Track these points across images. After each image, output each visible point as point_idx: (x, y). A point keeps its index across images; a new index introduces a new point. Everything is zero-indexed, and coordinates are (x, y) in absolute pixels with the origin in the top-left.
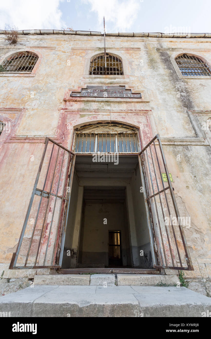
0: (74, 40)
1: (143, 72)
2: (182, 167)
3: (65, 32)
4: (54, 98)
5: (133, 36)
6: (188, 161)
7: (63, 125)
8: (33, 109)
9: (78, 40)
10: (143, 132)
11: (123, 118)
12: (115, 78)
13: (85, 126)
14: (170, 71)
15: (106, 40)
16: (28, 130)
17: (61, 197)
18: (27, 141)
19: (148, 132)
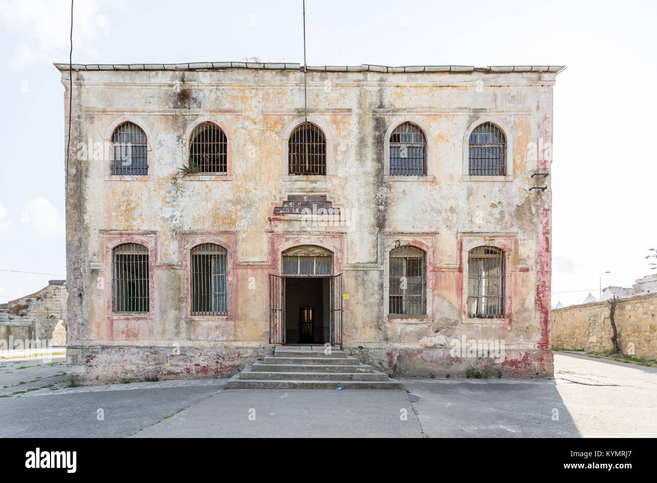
0: (263, 85)
1: (347, 169)
2: (358, 289)
3: (249, 66)
4: (259, 215)
5: (347, 71)
6: (363, 284)
7: (273, 252)
8: (244, 232)
9: (267, 85)
10: (336, 258)
11: (321, 241)
12: (316, 182)
13: (289, 250)
14: (378, 164)
15: (307, 85)
16: (246, 256)
17: (281, 310)
18: (249, 266)
19: (339, 258)
